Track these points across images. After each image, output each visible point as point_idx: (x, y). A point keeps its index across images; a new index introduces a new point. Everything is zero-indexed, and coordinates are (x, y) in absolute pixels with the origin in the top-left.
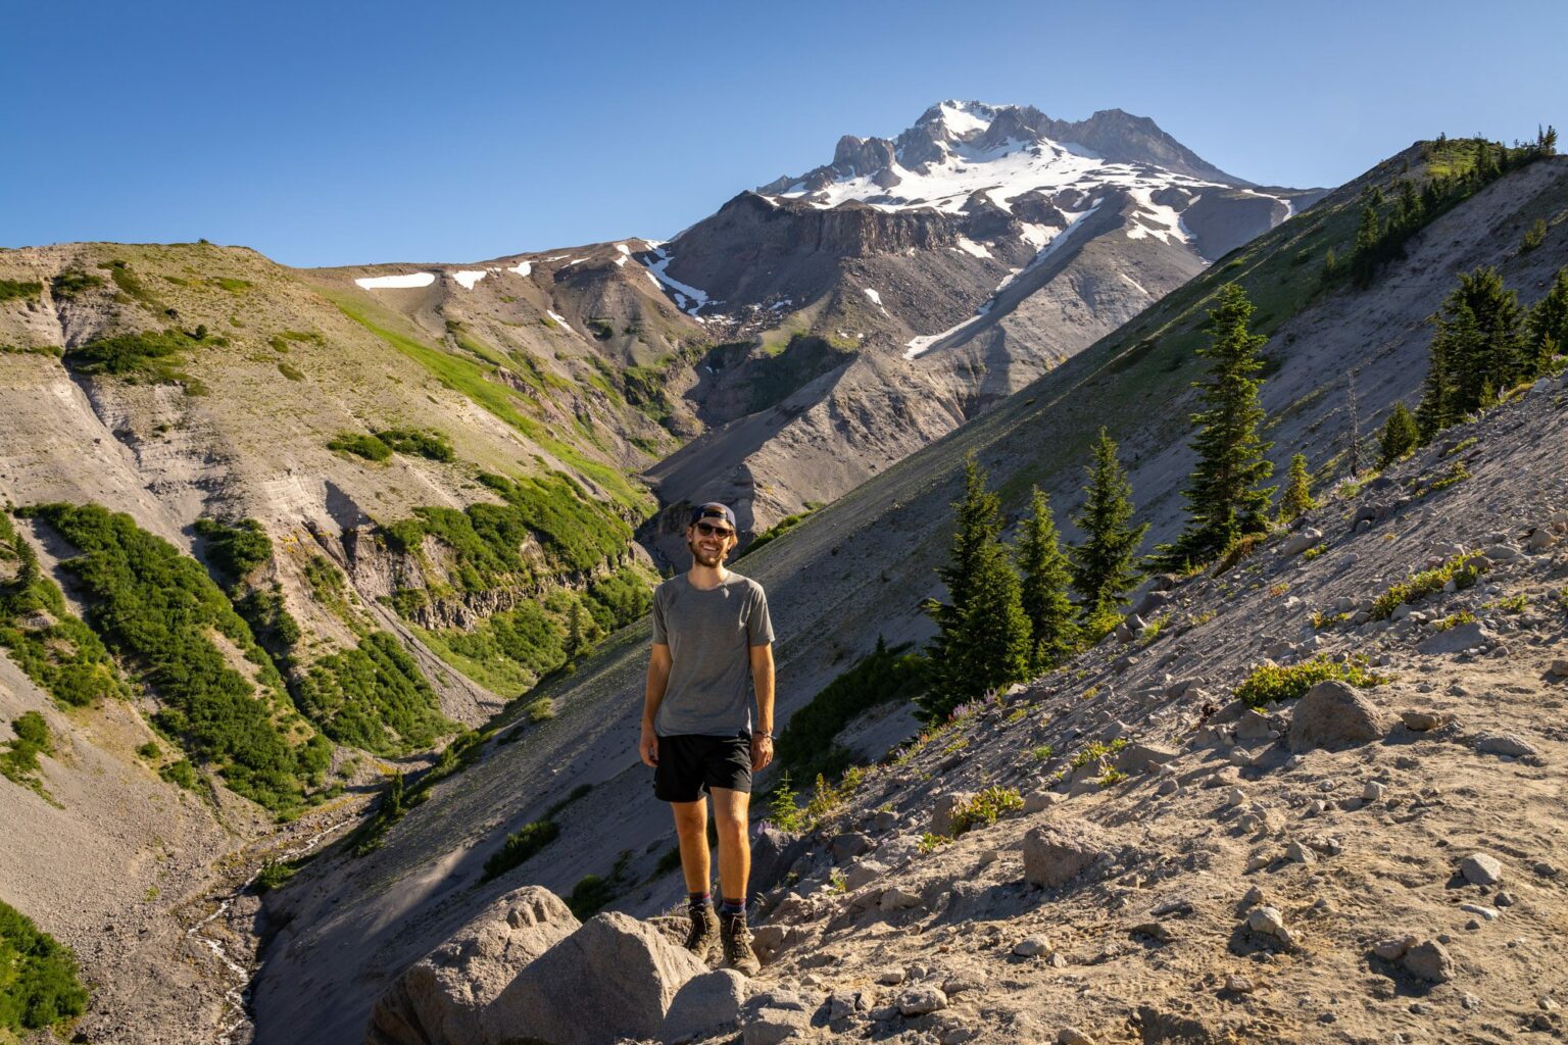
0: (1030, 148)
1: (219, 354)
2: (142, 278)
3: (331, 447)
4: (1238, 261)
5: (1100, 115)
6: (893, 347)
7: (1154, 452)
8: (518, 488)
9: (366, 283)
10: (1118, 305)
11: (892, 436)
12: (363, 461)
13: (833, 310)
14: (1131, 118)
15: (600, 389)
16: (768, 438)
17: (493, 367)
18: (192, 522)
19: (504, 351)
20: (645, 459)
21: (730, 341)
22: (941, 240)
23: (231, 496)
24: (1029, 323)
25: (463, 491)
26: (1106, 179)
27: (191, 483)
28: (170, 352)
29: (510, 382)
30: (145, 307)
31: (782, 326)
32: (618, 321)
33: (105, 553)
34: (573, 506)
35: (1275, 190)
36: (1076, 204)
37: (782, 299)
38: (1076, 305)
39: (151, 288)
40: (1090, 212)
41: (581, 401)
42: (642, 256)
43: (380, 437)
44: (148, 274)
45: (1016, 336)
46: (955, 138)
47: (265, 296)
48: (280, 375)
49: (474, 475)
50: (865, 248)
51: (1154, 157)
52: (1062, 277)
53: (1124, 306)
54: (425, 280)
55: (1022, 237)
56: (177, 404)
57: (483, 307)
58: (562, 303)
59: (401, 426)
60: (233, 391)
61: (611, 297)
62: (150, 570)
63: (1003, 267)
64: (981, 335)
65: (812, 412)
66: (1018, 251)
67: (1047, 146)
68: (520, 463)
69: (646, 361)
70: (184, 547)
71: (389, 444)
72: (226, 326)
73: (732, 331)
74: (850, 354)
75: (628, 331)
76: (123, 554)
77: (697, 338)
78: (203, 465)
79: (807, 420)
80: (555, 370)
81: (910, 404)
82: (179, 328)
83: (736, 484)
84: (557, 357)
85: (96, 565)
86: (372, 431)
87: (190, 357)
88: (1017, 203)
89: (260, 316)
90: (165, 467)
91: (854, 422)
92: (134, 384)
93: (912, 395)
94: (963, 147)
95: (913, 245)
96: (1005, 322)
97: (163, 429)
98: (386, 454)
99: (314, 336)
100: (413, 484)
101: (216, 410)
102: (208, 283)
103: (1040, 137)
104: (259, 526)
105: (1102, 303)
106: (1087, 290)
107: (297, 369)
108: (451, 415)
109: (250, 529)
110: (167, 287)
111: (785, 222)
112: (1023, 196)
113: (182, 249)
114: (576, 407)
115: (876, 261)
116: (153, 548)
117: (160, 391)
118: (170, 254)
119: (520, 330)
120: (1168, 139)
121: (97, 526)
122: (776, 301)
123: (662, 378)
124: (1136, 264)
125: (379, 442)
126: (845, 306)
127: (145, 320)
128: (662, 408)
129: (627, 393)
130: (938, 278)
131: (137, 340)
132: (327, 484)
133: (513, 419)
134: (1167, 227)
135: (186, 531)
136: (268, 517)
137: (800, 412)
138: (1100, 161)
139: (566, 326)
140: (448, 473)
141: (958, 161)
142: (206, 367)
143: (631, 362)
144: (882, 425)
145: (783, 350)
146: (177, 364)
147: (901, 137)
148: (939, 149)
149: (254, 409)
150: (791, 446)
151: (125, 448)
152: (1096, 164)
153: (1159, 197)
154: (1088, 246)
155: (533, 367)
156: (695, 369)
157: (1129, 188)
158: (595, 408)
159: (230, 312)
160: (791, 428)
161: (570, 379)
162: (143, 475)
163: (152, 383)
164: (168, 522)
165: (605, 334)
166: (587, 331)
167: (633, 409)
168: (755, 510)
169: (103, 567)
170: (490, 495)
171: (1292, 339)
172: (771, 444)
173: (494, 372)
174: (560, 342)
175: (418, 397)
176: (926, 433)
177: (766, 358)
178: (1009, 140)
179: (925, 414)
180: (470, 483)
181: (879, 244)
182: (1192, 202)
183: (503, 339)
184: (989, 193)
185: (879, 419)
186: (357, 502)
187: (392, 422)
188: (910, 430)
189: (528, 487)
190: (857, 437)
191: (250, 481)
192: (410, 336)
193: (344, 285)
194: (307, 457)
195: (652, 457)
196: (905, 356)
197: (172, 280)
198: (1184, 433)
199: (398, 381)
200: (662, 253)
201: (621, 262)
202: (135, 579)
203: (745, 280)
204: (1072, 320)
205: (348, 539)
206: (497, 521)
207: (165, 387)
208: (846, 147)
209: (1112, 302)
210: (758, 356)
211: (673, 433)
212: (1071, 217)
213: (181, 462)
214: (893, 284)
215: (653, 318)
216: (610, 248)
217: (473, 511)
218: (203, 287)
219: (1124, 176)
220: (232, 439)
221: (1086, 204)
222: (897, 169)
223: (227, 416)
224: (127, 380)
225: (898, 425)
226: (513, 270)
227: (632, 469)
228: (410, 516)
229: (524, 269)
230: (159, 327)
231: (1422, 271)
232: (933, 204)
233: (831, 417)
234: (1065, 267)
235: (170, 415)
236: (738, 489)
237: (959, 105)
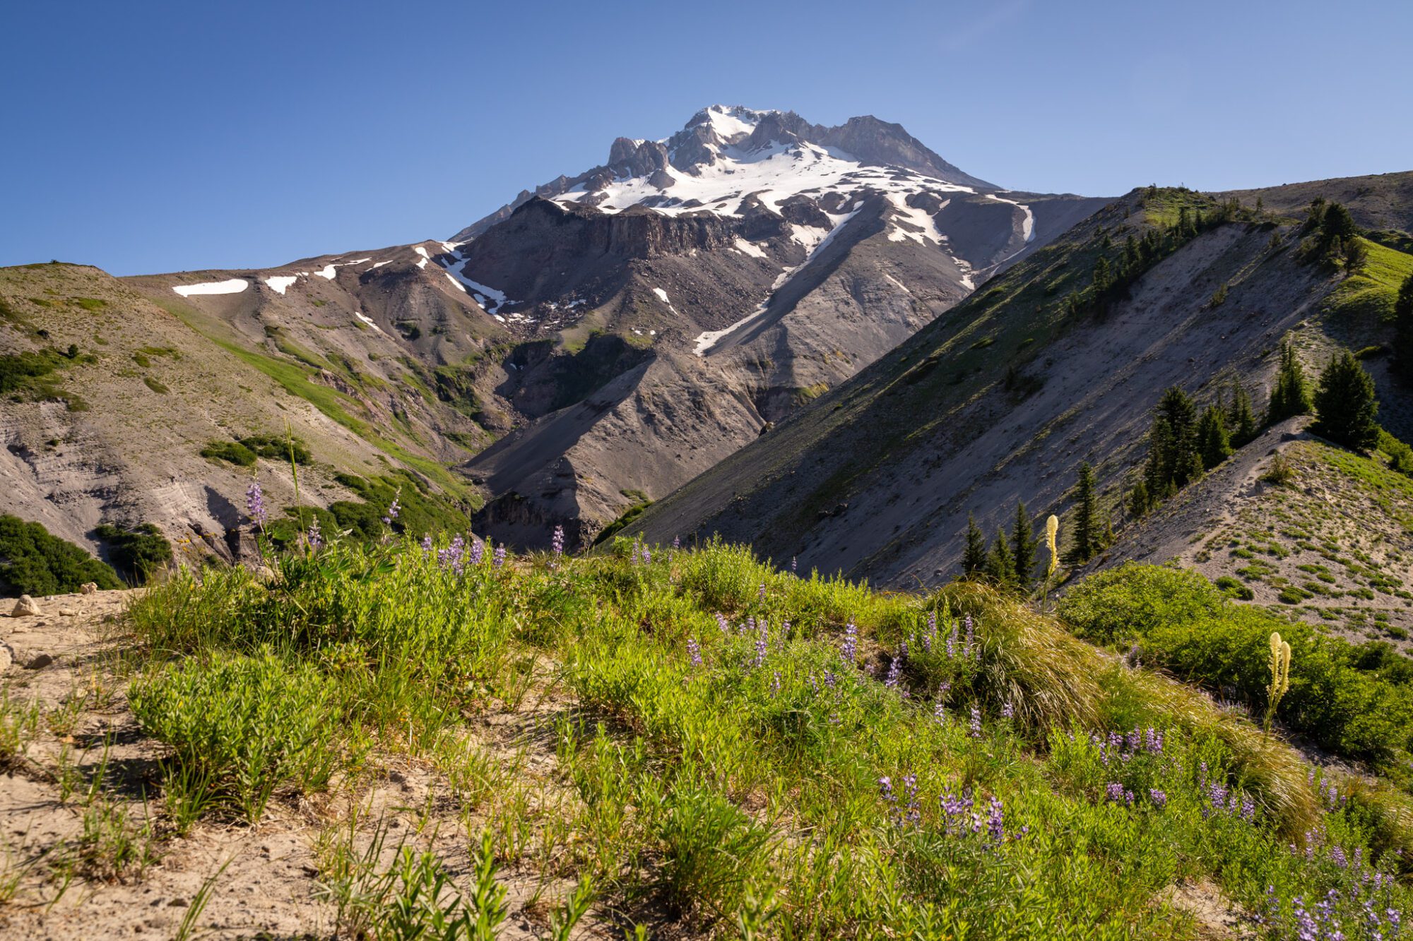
0: (792, 151)
1: (90, 371)
2: (11, 301)
3: (204, 454)
4: (1000, 287)
5: (855, 121)
6: (683, 343)
7: (952, 453)
8: (372, 487)
9: (183, 290)
10: (885, 303)
11: (693, 427)
12: (234, 467)
13: (626, 308)
14: (883, 124)
15: (413, 388)
16: (583, 433)
17: (315, 369)
18: (93, 528)
19: (321, 353)
20: (461, 453)
21: (532, 340)
22: (720, 241)
23: (126, 503)
24: (808, 321)
25: (324, 491)
26: (864, 181)
27: (86, 492)
28: (48, 371)
29: (332, 383)
30: (18, 329)
31: (579, 324)
32: (425, 323)
33: (27, 558)
34: (419, 501)
35: (1014, 195)
36: (839, 207)
37: (577, 299)
38: (847, 303)
39: (20, 310)
40: (853, 214)
41: (397, 400)
42: (440, 259)
43: (244, 443)
44: (14, 297)
45: (796, 333)
46: (723, 142)
47: (120, 313)
48: (147, 389)
49: (332, 477)
50: (652, 250)
51: (903, 160)
52: (834, 278)
53: (890, 304)
54: (239, 286)
55: (793, 238)
56: (63, 420)
57: (297, 311)
58: (369, 305)
59: (261, 433)
60: (110, 406)
61: (416, 299)
62: (69, 573)
63: (777, 266)
64: (766, 333)
65: (621, 406)
66: (789, 251)
67: (808, 149)
68: (367, 462)
69: (455, 360)
70: (92, 550)
71: (253, 449)
72: (91, 343)
73: (533, 329)
74: (645, 351)
75: (435, 331)
76: (43, 559)
77: (500, 337)
78: (94, 475)
79: (617, 415)
80: (371, 370)
81: (707, 397)
82: (52, 348)
83: (559, 476)
84: (371, 358)
85: (22, 570)
86: (236, 438)
87: (66, 375)
88: (786, 205)
89: (120, 333)
90: (61, 478)
91: (659, 416)
92: (20, 402)
93: (708, 389)
94: (730, 149)
95: (695, 247)
96: (786, 321)
97: (53, 443)
98: (253, 460)
99: (170, 351)
100: (280, 486)
101: (98, 424)
102: (69, 303)
103: (801, 141)
104: (157, 530)
105: (870, 301)
106: (857, 289)
107: (161, 382)
108: (298, 420)
109: (150, 532)
110: (35, 308)
111: (577, 226)
112: (791, 199)
113: (38, 271)
114: (393, 405)
115: (662, 262)
116: (68, 554)
117: (45, 407)
118: (29, 276)
119: (334, 333)
120: (916, 143)
121: (16, 535)
122: (571, 300)
123: (471, 376)
124: (897, 265)
125: (245, 448)
126: (636, 304)
127: (21, 341)
128: (472, 404)
129: (439, 390)
130: (719, 277)
131: (17, 360)
132: (207, 488)
133: (344, 420)
134: (922, 230)
135: (91, 536)
136: (163, 521)
137: (607, 407)
138: (857, 164)
139: (376, 328)
140: (308, 475)
141: (729, 163)
142: (82, 384)
143: (441, 361)
144: (683, 418)
145: (582, 347)
146: (56, 382)
147: (671, 139)
148: (708, 151)
149: (130, 422)
150: (604, 439)
151: (21, 461)
152: (853, 167)
153: (913, 201)
154: (855, 249)
155: (350, 368)
156: (503, 366)
157: (885, 192)
158: (410, 405)
159: (93, 330)
160: (602, 422)
161: (385, 378)
162: (42, 486)
163: (37, 401)
164: (71, 528)
165: (414, 335)
166: (395, 331)
167: (445, 405)
168: (578, 499)
169: (28, 572)
170: (349, 494)
171: (1050, 363)
172: (587, 438)
173: (317, 375)
174: (372, 343)
175: (268, 404)
176: (723, 423)
177: (567, 358)
178: (773, 143)
179: (721, 407)
180: (330, 483)
181: (664, 246)
182: (942, 206)
183: (320, 342)
184: (760, 197)
185: (681, 412)
186: (236, 505)
187: (253, 429)
188: (709, 421)
189: (380, 485)
190: (663, 429)
191: (140, 489)
192: (233, 341)
193: (163, 294)
194: (185, 465)
195: (467, 450)
196: (695, 351)
197: (36, 302)
198: (974, 439)
199: (249, 391)
200: (458, 255)
201: (422, 264)
202: (57, 581)
203: (540, 281)
204: (844, 317)
205: (232, 538)
206: (358, 517)
207: (49, 404)
208: (621, 146)
209: (879, 300)
210: (560, 354)
211: (485, 427)
212: (836, 220)
213: (74, 473)
214: (677, 282)
215: (458, 318)
216: (408, 249)
217: (336, 508)
218: (65, 308)
219: (879, 180)
220: (117, 451)
221: (848, 207)
222: (671, 171)
223: (109, 429)
224: (13, 399)
225: (698, 417)
226: (319, 274)
227: (450, 462)
228: (283, 515)
229: (329, 272)
230: (35, 348)
231: (1143, 310)
232: (710, 207)
233: (638, 411)
234: (836, 269)
235: (58, 430)
236: (561, 480)
237: (725, 110)
